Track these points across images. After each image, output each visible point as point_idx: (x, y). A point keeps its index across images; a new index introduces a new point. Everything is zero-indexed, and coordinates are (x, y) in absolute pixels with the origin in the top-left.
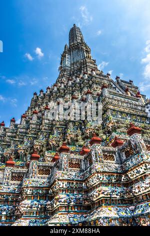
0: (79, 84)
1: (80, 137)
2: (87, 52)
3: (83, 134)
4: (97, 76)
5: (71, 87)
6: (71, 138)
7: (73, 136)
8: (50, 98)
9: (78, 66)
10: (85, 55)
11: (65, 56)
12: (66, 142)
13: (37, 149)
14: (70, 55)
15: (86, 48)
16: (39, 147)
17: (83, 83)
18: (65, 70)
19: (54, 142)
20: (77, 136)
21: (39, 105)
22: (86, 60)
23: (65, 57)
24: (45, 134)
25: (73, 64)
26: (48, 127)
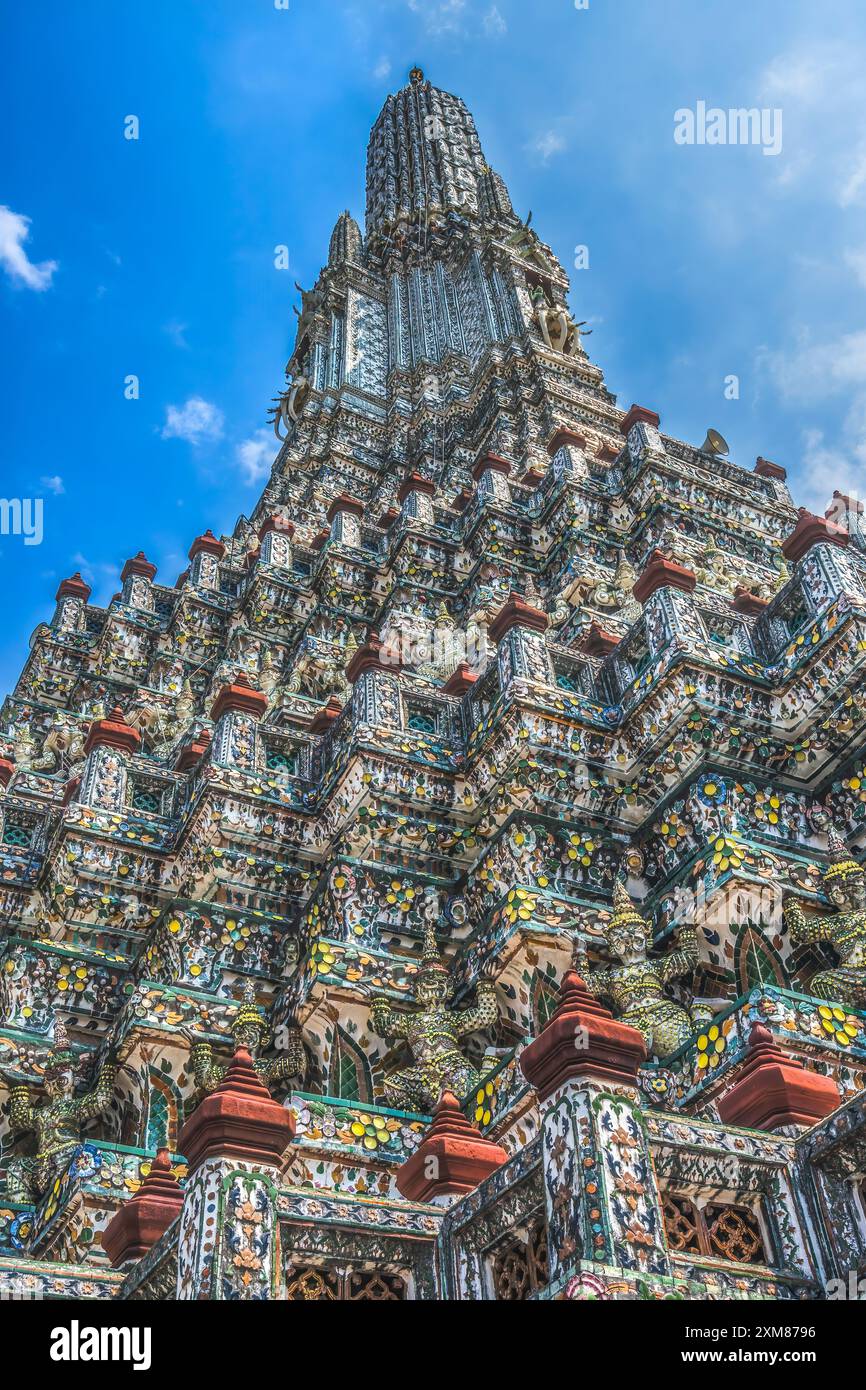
0: (510, 521)
1: (635, 970)
2: (541, 286)
3: (664, 944)
4: (679, 467)
5: (437, 545)
6: (542, 980)
7: (560, 961)
8: (219, 632)
9: (452, 398)
10: (527, 310)
11: (342, 301)
12: (486, 1011)
13: (160, 1075)
14: (386, 302)
15: (532, 257)
16: (179, 1059)
17: (545, 520)
18: (335, 422)
19: (355, 1018)
20: (602, 957)
21: (119, 687)
22: (529, 352)
23: (342, 314)
24: (234, 936)
25: (414, 378)
26: (261, 872)
